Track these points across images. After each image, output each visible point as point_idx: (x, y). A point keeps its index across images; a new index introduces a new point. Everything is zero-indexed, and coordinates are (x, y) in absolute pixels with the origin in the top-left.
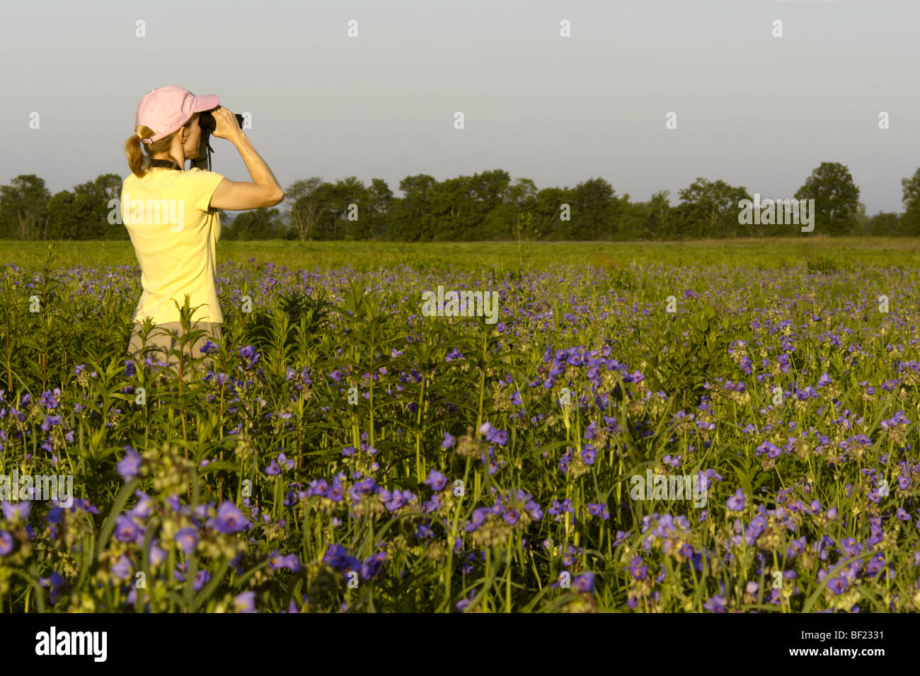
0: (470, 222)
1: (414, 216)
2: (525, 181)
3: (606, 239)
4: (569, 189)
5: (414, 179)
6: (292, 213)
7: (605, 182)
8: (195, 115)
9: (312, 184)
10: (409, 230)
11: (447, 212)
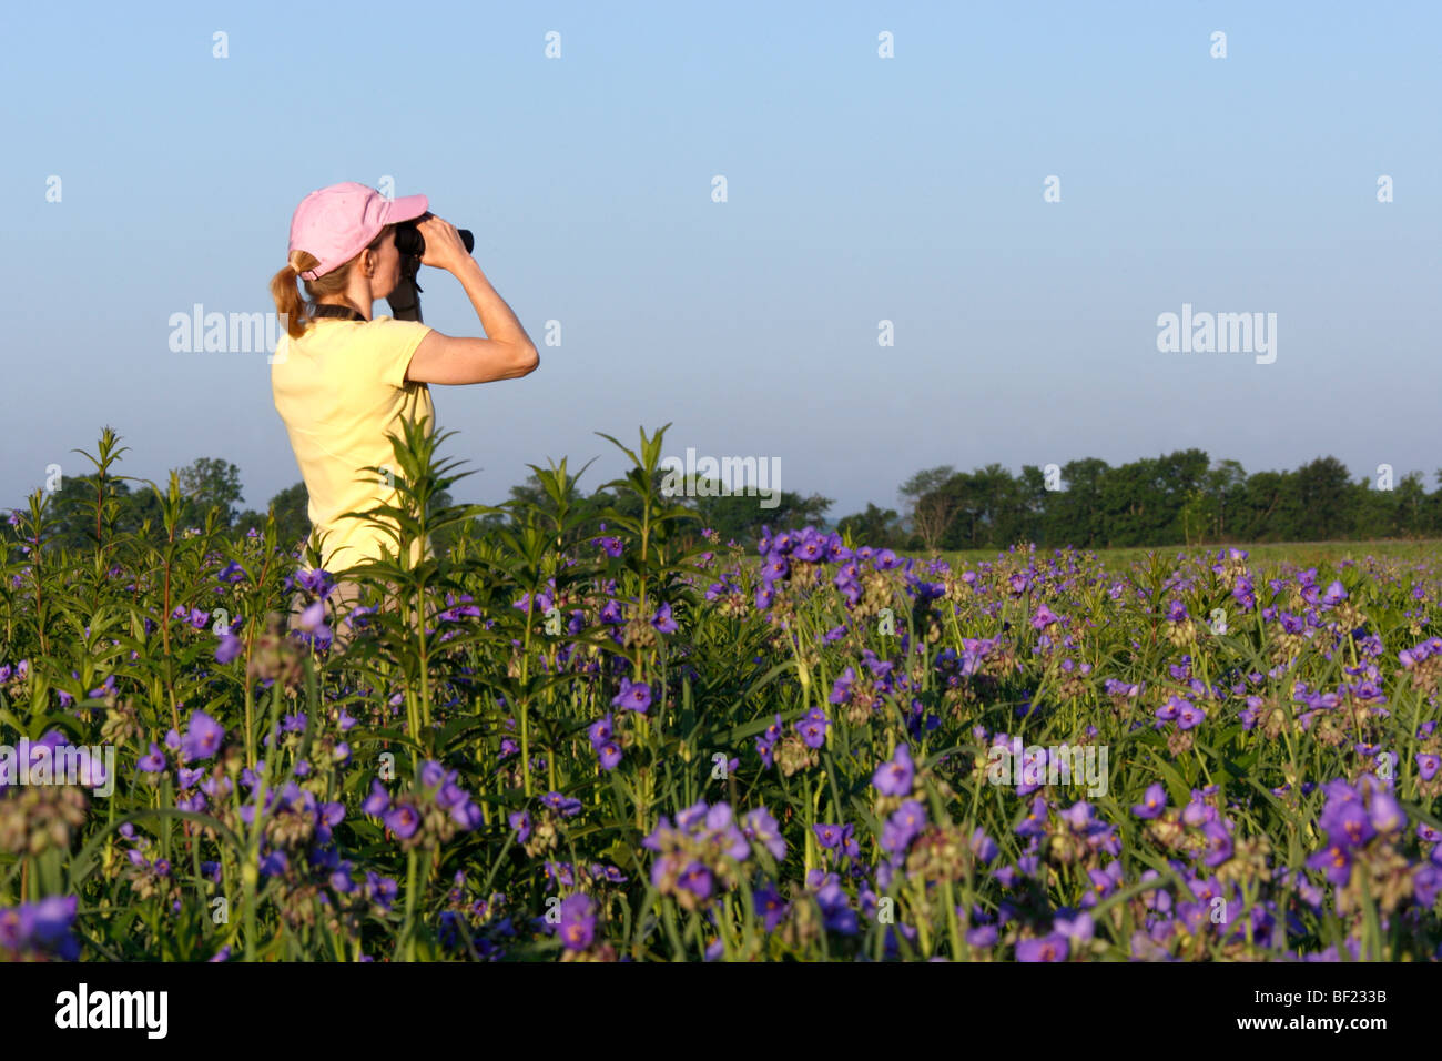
0: (1158, 522)
1: (1080, 516)
2: (1230, 464)
3: (1339, 538)
4: (1289, 473)
5: (1079, 464)
6: (915, 516)
7: (1337, 462)
8: (387, 230)
9: (940, 475)
10: (1075, 534)
11: (1125, 509)
